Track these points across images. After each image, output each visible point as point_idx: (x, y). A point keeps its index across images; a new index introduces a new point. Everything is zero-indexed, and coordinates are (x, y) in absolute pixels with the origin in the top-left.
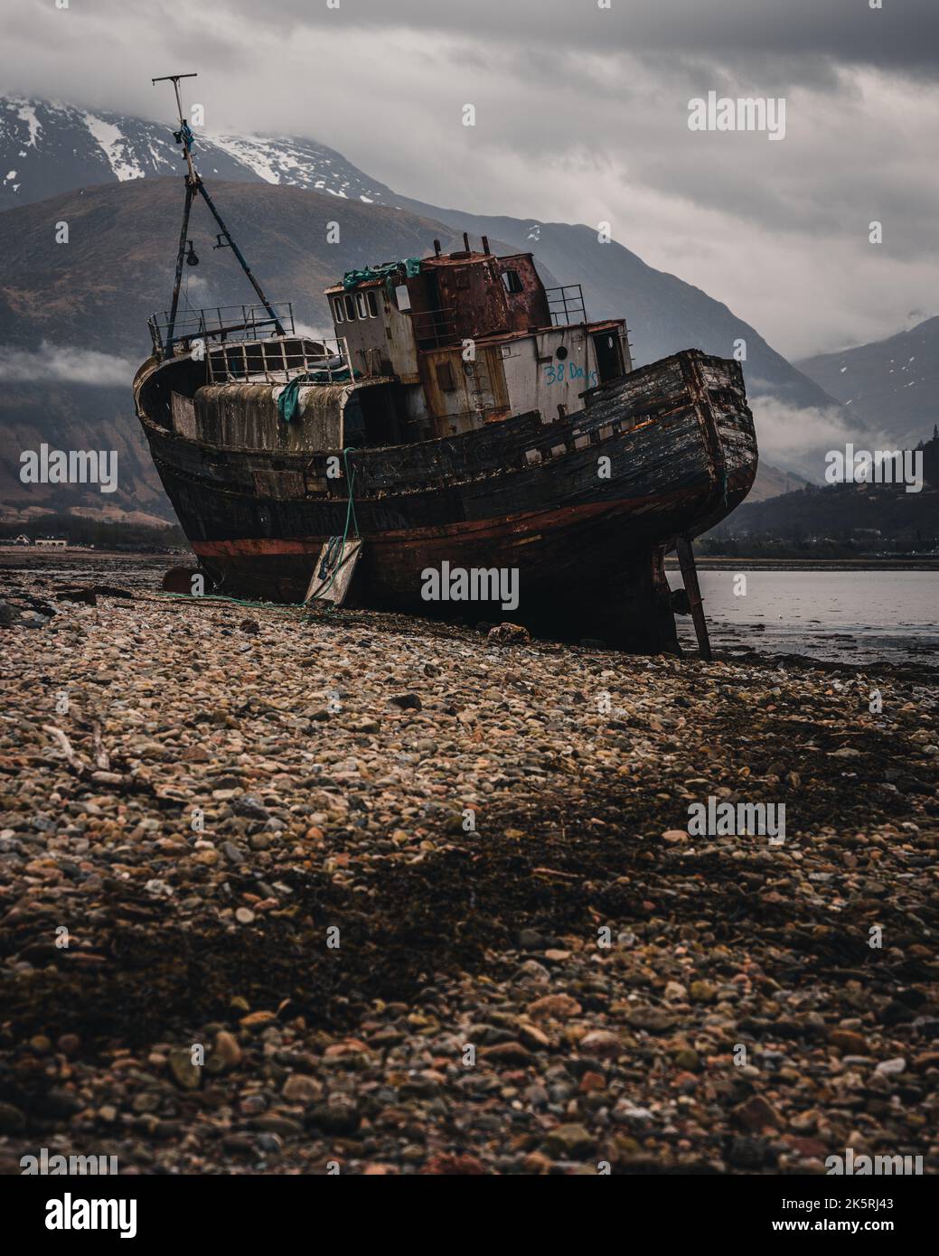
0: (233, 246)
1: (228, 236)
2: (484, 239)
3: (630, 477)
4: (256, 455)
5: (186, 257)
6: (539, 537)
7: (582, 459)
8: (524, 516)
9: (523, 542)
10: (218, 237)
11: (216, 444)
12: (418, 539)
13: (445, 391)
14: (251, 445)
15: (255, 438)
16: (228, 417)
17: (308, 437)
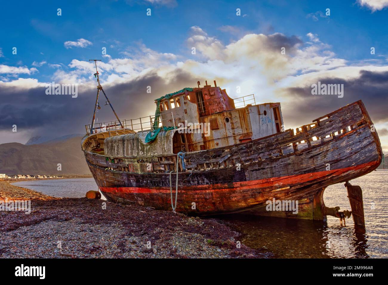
0: (110, 104)
1: (108, 101)
2: (215, 82)
3: (344, 158)
4: (131, 158)
5: (97, 107)
6: (289, 188)
7: (318, 150)
8: (282, 178)
9: (278, 190)
10: (106, 102)
11: (112, 155)
12: (215, 189)
13: (213, 130)
14: (128, 154)
15: (129, 152)
16: (118, 146)
17: (154, 150)
